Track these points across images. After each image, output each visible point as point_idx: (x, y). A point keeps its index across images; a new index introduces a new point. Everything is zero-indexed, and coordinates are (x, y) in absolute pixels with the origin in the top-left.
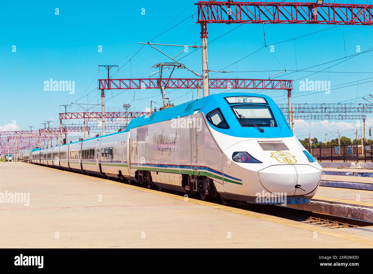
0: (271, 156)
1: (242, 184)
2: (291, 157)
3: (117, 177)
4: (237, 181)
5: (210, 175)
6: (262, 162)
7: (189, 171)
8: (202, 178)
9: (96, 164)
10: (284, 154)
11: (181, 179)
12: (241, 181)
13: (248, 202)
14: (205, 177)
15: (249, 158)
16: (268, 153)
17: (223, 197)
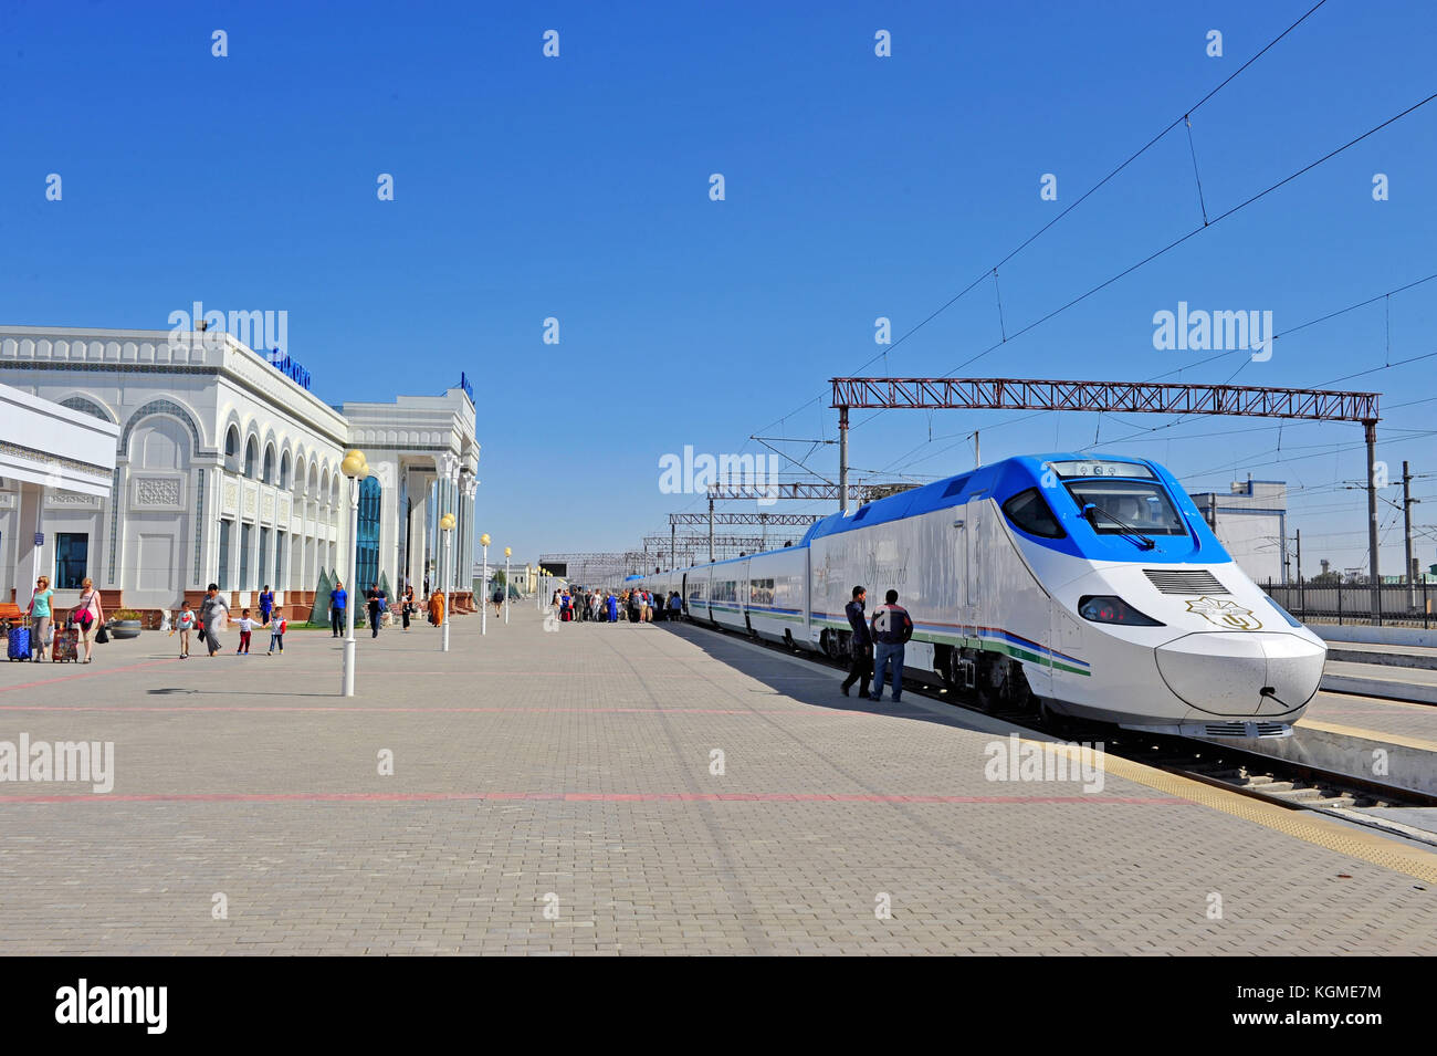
0: (1188, 610)
1: (1088, 674)
2: (1241, 613)
3: (782, 642)
4: (1080, 668)
5: (1013, 651)
6: (1164, 625)
7: (956, 639)
8: (988, 659)
9: (738, 612)
10: (1222, 604)
11: (933, 656)
12: (1088, 665)
13: (1121, 726)
14: (998, 656)
15: (1120, 611)
16: (1178, 601)
17: (1046, 707)
